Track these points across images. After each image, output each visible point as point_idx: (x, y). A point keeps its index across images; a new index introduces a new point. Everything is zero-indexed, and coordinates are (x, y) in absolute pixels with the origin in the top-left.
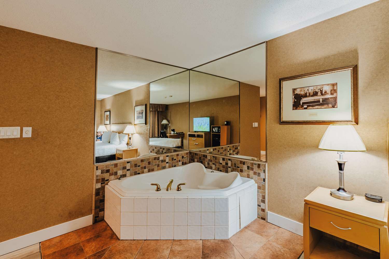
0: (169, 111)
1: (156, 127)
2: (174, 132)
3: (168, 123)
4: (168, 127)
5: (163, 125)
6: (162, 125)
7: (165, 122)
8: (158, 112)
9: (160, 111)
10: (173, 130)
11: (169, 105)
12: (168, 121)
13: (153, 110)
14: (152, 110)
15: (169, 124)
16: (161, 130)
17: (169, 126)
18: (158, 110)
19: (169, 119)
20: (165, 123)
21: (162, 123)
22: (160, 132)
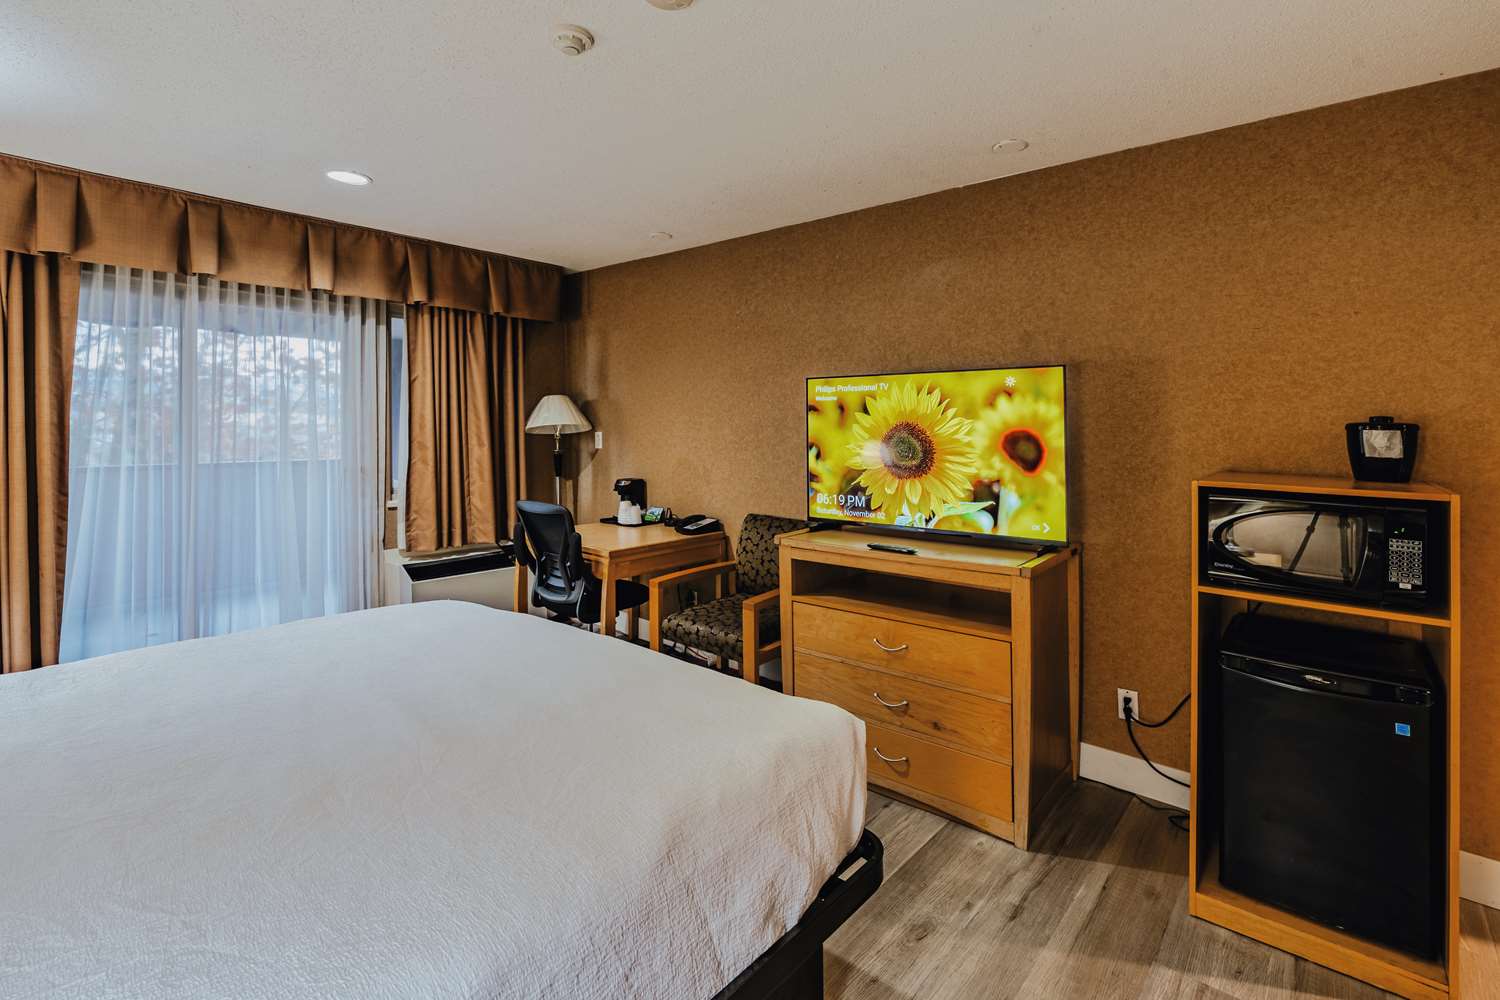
0: (592, 324)
1: (480, 454)
2: (644, 506)
3: (585, 426)
4: (585, 456)
5: (538, 442)
6: (528, 436)
7: (554, 414)
8: (495, 328)
9: (515, 321)
10: (635, 491)
11: (589, 272)
12: (586, 409)
13: (438, 303)
14: (431, 296)
15: (591, 434)
16: (530, 498)
17: (594, 454)
18: (496, 306)
19: (591, 392)
20: (555, 427)
21: (530, 425)
22: (520, 511)
